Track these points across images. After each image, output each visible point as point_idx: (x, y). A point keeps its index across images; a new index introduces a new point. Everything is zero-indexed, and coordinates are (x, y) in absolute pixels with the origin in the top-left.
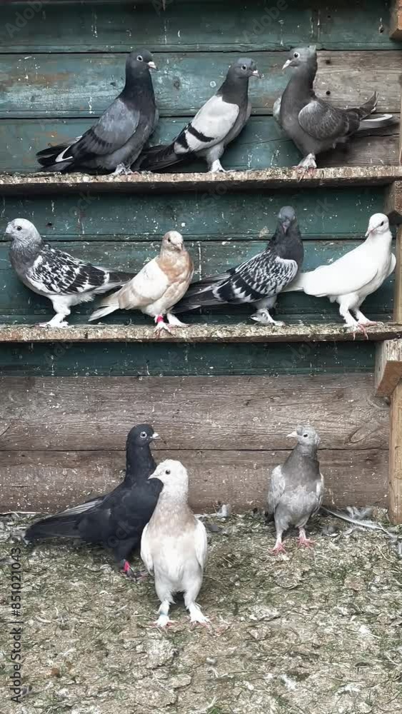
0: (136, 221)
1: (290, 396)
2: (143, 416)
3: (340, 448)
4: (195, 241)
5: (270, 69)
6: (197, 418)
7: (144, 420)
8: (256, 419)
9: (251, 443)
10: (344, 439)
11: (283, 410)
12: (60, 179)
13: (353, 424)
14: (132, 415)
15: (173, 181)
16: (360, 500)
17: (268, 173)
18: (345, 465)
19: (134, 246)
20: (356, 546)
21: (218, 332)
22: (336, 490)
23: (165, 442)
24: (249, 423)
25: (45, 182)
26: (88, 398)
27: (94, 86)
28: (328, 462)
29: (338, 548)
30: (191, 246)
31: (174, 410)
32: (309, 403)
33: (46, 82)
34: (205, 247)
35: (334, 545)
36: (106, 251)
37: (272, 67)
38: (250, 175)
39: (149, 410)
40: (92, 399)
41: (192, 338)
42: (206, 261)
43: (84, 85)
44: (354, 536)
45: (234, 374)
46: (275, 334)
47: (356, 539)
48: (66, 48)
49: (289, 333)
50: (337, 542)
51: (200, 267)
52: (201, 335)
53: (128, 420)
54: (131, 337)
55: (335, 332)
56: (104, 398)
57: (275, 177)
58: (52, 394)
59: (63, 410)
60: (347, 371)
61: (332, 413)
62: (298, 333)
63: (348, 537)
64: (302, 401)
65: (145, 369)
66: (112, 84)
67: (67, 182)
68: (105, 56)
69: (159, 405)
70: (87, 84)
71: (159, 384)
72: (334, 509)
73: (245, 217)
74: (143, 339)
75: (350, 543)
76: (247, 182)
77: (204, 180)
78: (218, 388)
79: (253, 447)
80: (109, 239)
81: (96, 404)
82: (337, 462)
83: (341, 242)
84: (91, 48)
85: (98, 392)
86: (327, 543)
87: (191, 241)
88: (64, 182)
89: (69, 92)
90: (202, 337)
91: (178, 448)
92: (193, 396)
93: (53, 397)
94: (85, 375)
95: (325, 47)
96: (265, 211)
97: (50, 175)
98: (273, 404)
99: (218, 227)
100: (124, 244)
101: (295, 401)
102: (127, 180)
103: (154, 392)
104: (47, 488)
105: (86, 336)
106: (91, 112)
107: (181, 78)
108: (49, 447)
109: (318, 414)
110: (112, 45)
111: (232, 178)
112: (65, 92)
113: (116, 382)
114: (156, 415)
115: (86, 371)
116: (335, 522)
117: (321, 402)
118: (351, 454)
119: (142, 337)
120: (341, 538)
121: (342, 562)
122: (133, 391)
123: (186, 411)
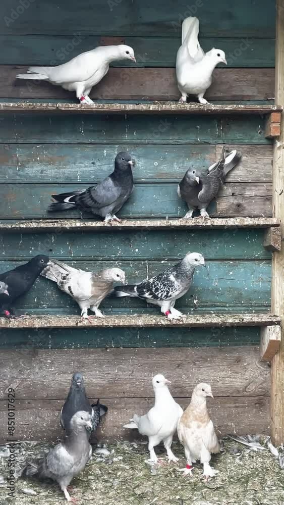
0: (106, 248)
1: (207, 361)
2: (110, 375)
3: (239, 395)
4: (144, 260)
5: (191, 155)
6: (145, 376)
7: (110, 378)
8: (184, 376)
9: (181, 393)
10: (241, 389)
11: (202, 370)
12: (62, 224)
13: (247, 379)
14: (102, 375)
15: (133, 226)
16: (252, 430)
17: (193, 221)
18: (242, 407)
19: (105, 263)
20: (253, 462)
21: (162, 321)
22: (236, 424)
23: (124, 393)
24: (180, 379)
25: (52, 226)
26: (73, 363)
27: (81, 165)
28: (231, 405)
29: (241, 463)
30: (141, 264)
31: (130, 371)
32: (218, 366)
33: (50, 162)
34: (150, 264)
35: (239, 461)
36: (87, 267)
37: (193, 154)
38: (181, 223)
39: (114, 371)
40: (76, 364)
41: (145, 325)
42: (152, 273)
43: (75, 164)
44: (251, 455)
45: (169, 346)
46: (198, 322)
47: (253, 457)
48: (63, 141)
49: (207, 322)
50: (240, 459)
51: (148, 277)
52: (151, 323)
53: (100, 378)
54: (106, 324)
55: (236, 321)
56: (84, 363)
57: (197, 224)
58: (49, 361)
59: (56, 371)
60: (243, 344)
61: (233, 372)
62: (213, 322)
63: (247, 455)
64: (214, 364)
65: (111, 344)
66: (92, 163)
67: (66, 226)
68: (87, 146)
69: (121, 367)
70: (77, 162)
71: (121, 354)
72: (236, 437)
73: (177, 245)
74: (114, 326)
75: (249, 459)
76: (180, 227)
77: (153, 225)
78: (159, 356)
79: (183, 396)
80: (88, 259)
81: (78, 367)
82: (237, 405)
83: (237, 262)
84: (79, 141)
85: (79, 359)
86: (235, 460)
87: (142, 260)
88: (64, 226)
89: (65, 168)
90: (151, 324)
91: (133, 396)
92: (143, 362)
93: (50, 363)
94: (71, 348)
95: (225, 142)
96: (189, 242)
97: (55, 222)
98: (195, 366)
99: (160, 252)
100: (98, 263)
101: (209, 365)
102: (104, 225)
103: (117, 359)
104: (45, 425)
105: (77, 324)
106: (79, 180)
107: (136, 160)
108: (47, 396)
109: (224, 373)
110: (94, 139)
111: (171, 224)
112: (63, 168)
113: (93, 353)
114: (118, 375)
115: (72, 345)
116: (237, 446)
117: (227, 365)
118: (246, 399)
119: (113, 325)
120: (243, 456)
121: (245, 472)
122: (103, 358)
123: (138, 371)
